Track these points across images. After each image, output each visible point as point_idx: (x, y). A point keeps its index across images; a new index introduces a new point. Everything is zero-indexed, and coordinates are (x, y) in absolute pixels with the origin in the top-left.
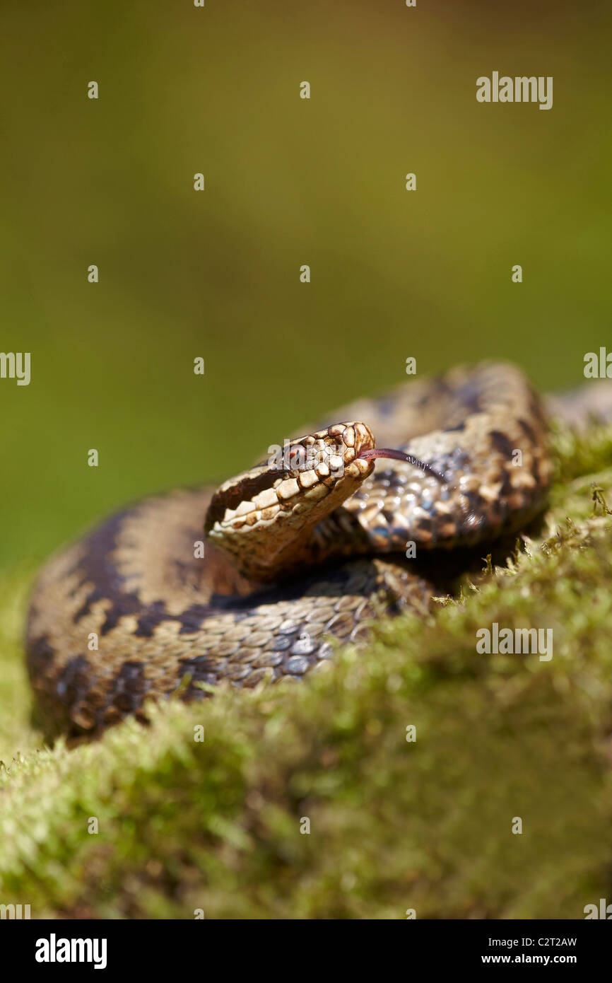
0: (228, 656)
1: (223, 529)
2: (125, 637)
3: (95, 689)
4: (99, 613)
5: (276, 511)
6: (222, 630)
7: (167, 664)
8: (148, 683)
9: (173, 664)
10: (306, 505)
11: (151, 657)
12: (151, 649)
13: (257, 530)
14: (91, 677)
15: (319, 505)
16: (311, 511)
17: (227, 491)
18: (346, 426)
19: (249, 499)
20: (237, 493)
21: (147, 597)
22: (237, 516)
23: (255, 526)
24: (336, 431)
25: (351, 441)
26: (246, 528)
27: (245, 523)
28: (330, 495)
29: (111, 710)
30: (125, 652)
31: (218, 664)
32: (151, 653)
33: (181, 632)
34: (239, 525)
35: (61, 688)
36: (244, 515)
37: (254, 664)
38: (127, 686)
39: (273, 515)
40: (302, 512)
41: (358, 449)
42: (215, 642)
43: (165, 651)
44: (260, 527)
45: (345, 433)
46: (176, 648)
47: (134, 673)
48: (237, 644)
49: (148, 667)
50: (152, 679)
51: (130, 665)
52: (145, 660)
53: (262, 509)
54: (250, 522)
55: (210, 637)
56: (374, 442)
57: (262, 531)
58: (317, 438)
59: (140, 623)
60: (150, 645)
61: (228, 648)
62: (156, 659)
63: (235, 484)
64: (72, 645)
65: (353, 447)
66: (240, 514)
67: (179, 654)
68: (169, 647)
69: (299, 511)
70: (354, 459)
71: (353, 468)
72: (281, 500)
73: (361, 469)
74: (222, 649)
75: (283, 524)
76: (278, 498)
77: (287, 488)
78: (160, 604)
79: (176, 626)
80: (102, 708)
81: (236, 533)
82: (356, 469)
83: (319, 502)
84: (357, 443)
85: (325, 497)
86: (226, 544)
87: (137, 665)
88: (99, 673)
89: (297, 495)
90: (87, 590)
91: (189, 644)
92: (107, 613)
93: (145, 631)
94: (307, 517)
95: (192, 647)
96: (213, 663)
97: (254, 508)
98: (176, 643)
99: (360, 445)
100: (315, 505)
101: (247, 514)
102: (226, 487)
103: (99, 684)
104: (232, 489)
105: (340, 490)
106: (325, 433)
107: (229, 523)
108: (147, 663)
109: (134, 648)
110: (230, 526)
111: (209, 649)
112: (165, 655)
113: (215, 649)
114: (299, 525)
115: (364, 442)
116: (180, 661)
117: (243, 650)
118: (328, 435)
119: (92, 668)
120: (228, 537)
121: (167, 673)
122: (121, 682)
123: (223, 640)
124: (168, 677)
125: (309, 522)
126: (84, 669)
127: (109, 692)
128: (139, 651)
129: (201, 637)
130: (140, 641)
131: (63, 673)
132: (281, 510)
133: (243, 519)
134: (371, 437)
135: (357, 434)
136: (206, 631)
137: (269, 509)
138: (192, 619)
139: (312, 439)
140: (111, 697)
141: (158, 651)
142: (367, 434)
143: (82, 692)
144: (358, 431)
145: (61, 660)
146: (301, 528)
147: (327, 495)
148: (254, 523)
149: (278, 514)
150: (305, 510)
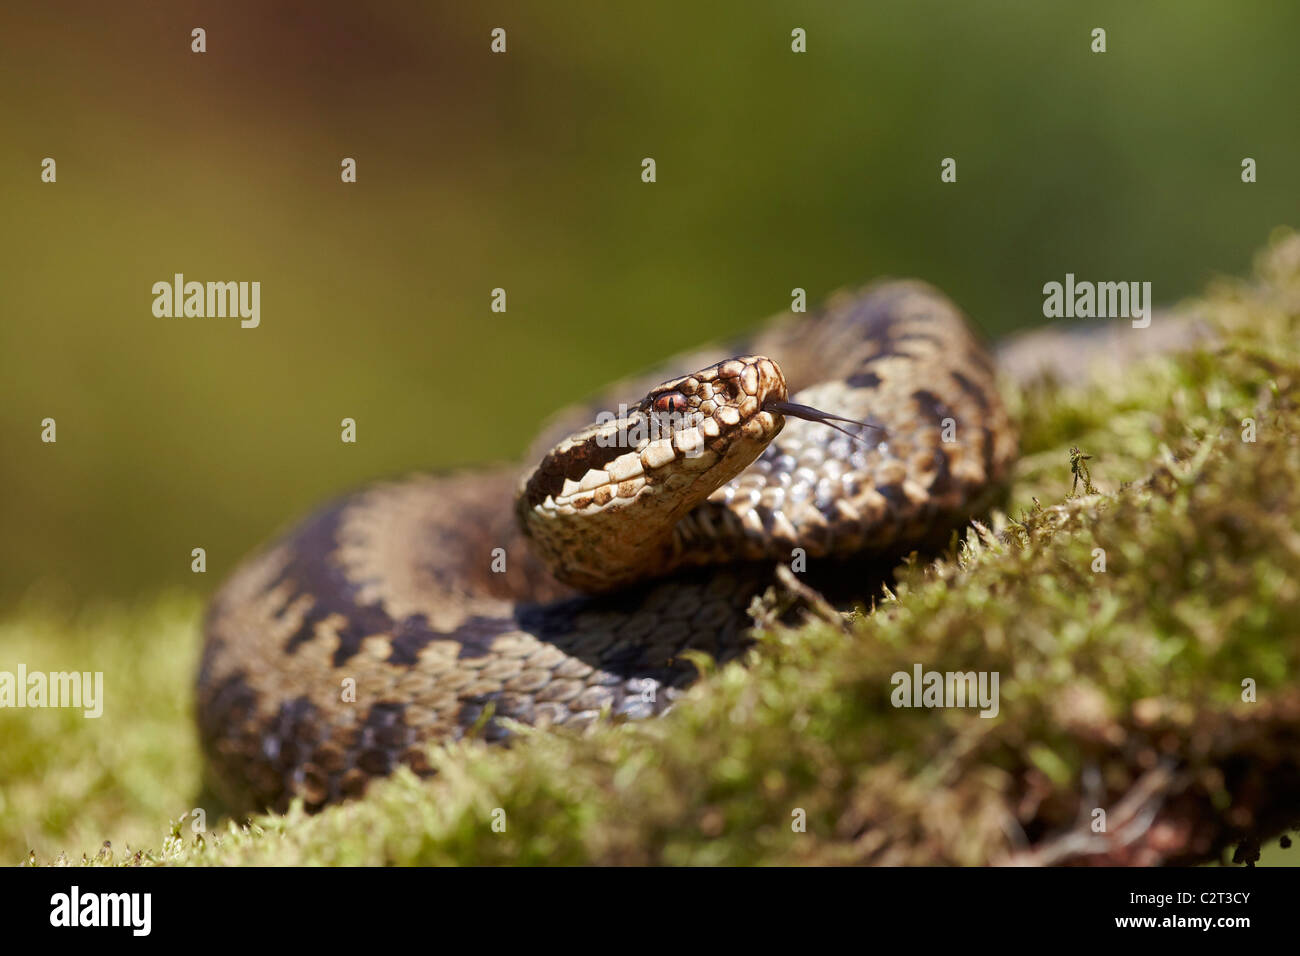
0: (534, 692)
1: (557, 507)
2: (374, 666)
3: (328, 745)
4: (328, 634)
5: (640, 485)
6: (525, 653)
7: (441, 704)
8: (412, 733)
9: (450, 704)
10: (684, 478)
11: (415, 695)
12: (417, 683)
13: (609, 511)
14: (321, 726)
15: (702, 478)
16: (690, 487)
17: (568, 452)
18: (745, 364)
19: (600, 467)
20: (583, 456)
21: (398, 609)
22: (581, 491)
23: (606, 506)
24: (731, 371)
25: (752, 386)
26: (593, 509)
27: (592, 501)
28: (720, 465)
29: (354, 773)
30: (375, 688)
31: (518, 705)
32: (416, 689)
33: (461, 656)
34: (583, 504)
35: (271, 748)
36: (591, 489)
37: (574, 704)
38: (378, 739)
39: (635, 490)
40: (678, 488)
41: (763, 398)
42: (514, 670)
43: (436, 685)
44: (614, 507)
45: (744, 373)
46: (455, 679)
47: (390, 719)
48: (547, 675)
49: (412, 710)
50: (417, 728)
51: (382, 707)
52: (406, 699)
53: (618, 482)
54: (600, 500)
55: (505, 663)
56: (785, 387)
57: (617, 513)
58: (702, 380)
59: (394, 644)
60: (413, 677)
61: (534, 680)
62: (425, 696)
63: (580, 443)
64: (285, 683)
65: (755, 395)
66: (585, 487)
67: (458, 690)
68: (445, 678)
69: (674, 487)
70: (755, 412)
71: (753, 425)
72: (648, 470)
73: (766, 426)
74: (525, 682)
75: (648, 505)
76: (643, 466)
77: (657, 451)
78: (419, 619)
79: (452, 648)
80: (340, 772)
81: (576, 514)
82: (758, 426)
83: (703, 473)
84: (762, 389)
85: (710, 468)
86: (558, 526)
87: (395, 707)
88: (334, 720)
89: (672, 463)
90: (304, 605)
91: (474, 674)
92: (340, 634)
93: (405, 655)
94: (684, 495)
95: (480, 678)
96: (511, 703)
97: (607, 480)
98: (455, 673)
99: (765, 392)
100: (697, 479)
101: (596, 488)
102: (566, 446)
103: (333, 737)
104: (575, 449)
105: (735, 458)
106: (713, 373)
107: (567, 500)
108: (410, 704)
109: (388, 683)
110: (570, 503)
111: (504, 681)
112: (437, 691)
113: (515, 682)
114: (672, 505)
115: (771, 388)
116: (461, 699)
117: (557, 684)
118: (718, 377)
119: (321, 713)
120: (563, 518)
121: (441, 719)
122: (369, 733)
123: (525, 668)
124: (443, 725)
125: (686, 501)
126: (309, 716)
127: (350, 748)
128: (397, 687)
129: (493, 664)
130: (399, 671)
131: (273, 725)
132: (646, 484)
133: (590, 495)
134: (781, 379)
135: (762, 376)
136: (500, 655)
137: (630, 482)
138: (473, 637)
139: (694, 383)
140: (354, 755)
141: (426, 685)
142: (776, 376)
143: (306, 750)
144: (762, 371)
145: (269, 706)
146: (674, 509)
147: (715, 464)
148: (605, 502)
149: (642, 490)
150: (683, 486)
